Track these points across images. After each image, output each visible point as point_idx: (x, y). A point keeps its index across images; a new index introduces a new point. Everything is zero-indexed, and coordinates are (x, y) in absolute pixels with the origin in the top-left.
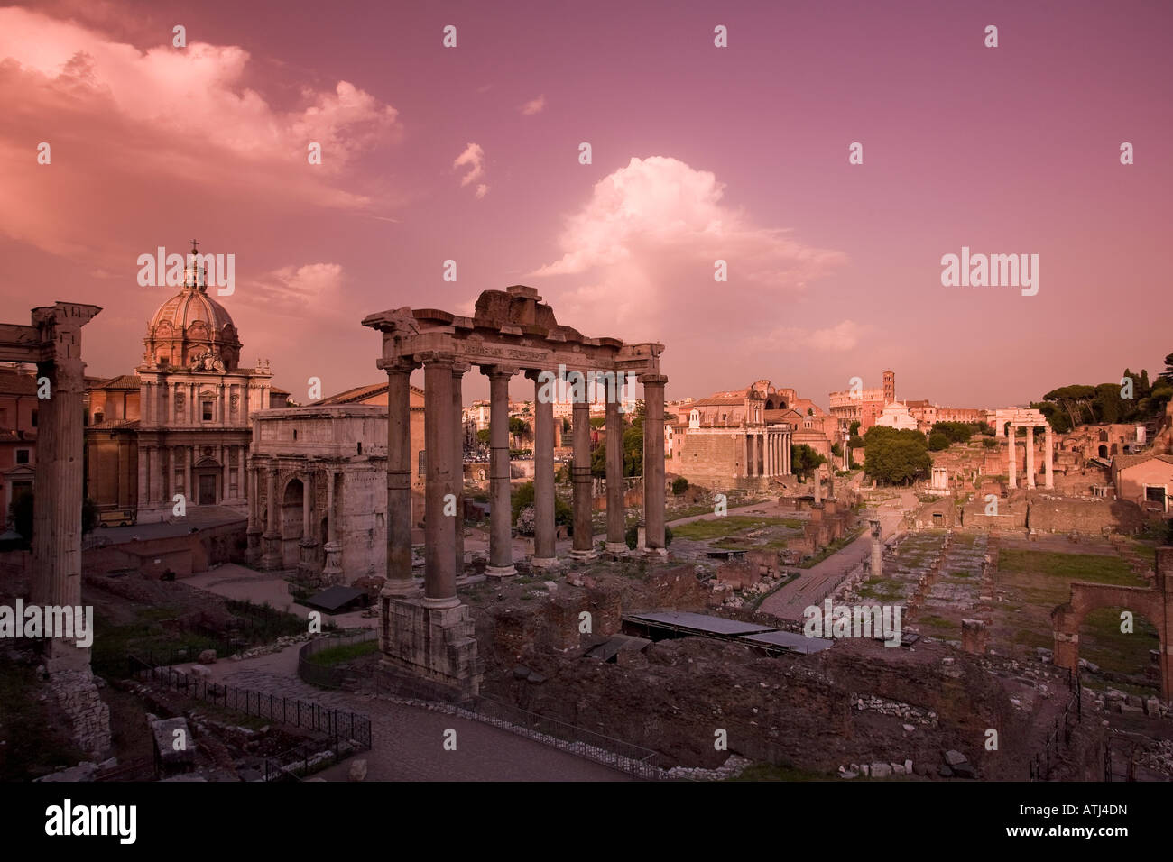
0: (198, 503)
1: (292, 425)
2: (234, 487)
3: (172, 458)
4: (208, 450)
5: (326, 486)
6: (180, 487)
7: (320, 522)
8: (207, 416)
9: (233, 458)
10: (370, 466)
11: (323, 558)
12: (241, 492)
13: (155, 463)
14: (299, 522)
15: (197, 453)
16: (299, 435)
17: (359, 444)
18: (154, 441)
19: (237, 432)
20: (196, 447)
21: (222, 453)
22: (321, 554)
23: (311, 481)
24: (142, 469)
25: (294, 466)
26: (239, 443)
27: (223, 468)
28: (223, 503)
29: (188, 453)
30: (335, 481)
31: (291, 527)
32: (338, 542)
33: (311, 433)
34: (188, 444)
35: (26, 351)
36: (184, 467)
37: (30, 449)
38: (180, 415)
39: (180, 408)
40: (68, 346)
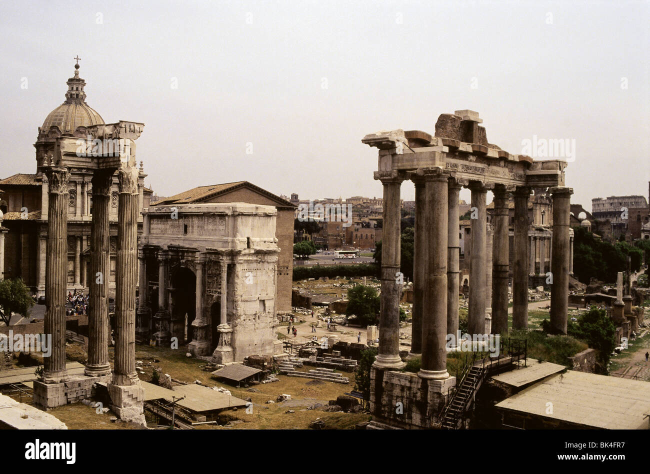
1: (182, 221)
5: (219, 275)
10: (256, 258)
15: (85, 243)
16: (190, 229)
17: (248, 238)
20: (84, 238)
23: (204, 270)
29: (79, 243)
30: (229, 271)
33: (202, 227)
34: (78, 234)
36: (75, 254)
38: (72, 209)
39: (72, 203)
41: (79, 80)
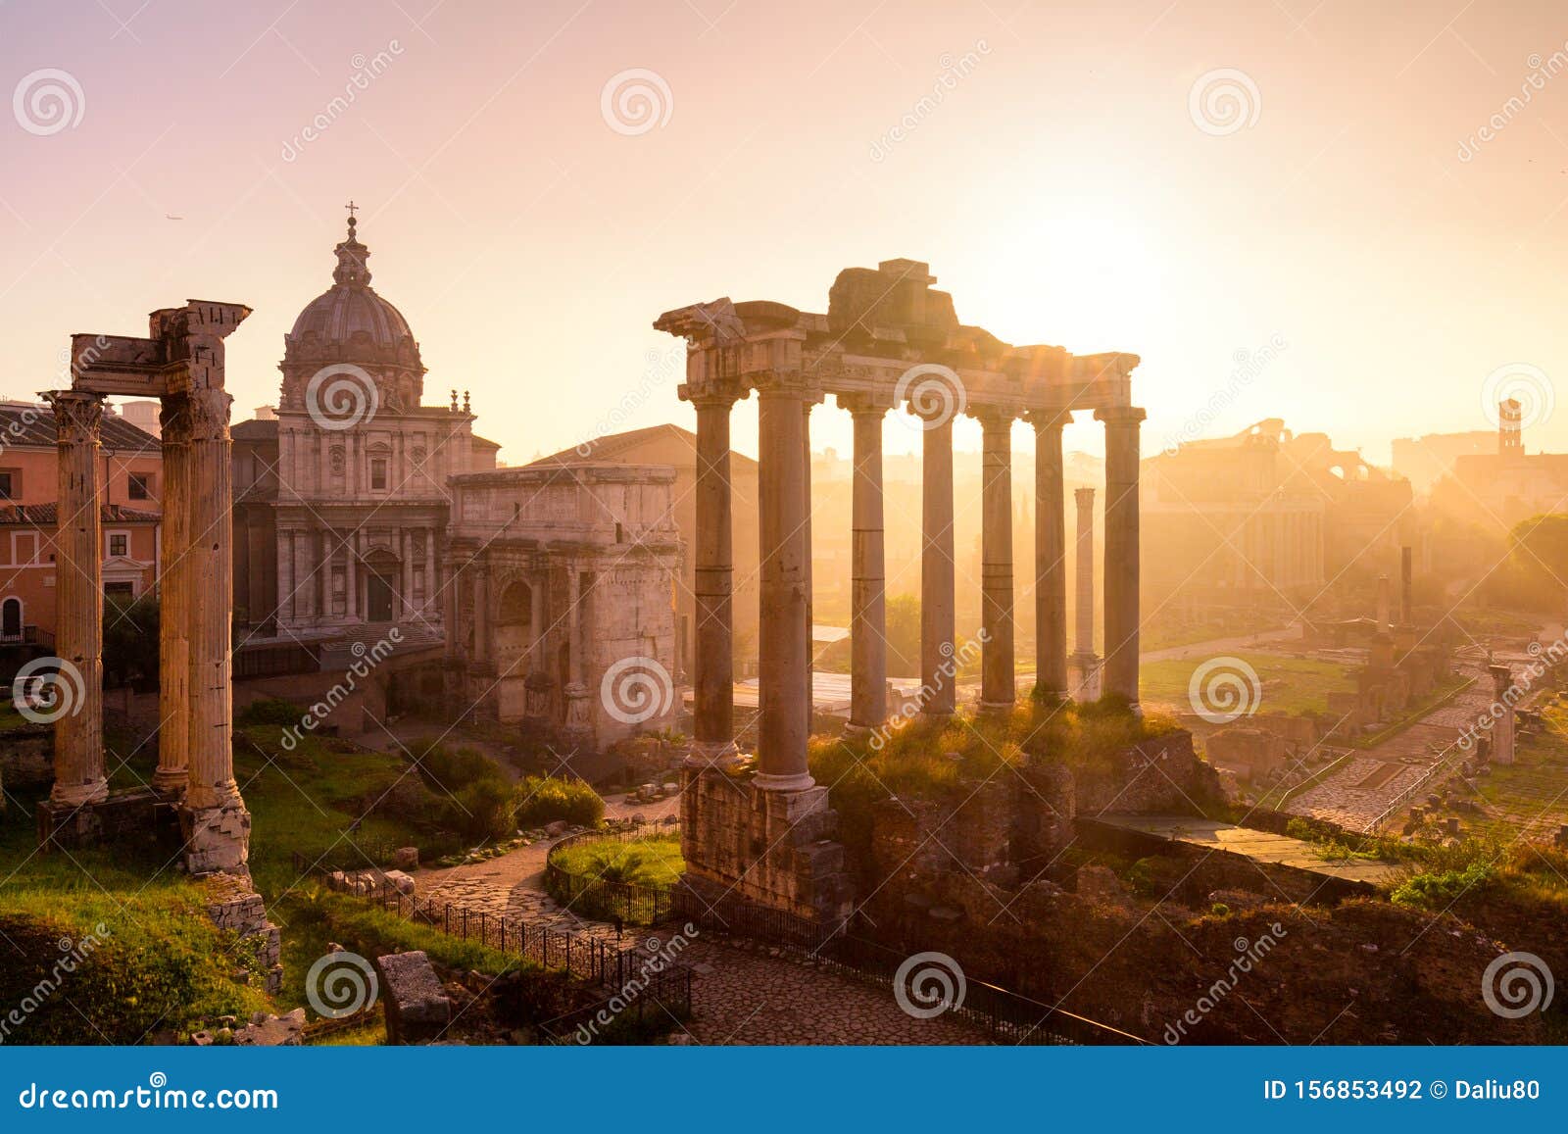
0: (366, 620)
1: (511, 496)
2: (421, 594)
3: (328, 547)
4: (381, 534)
5: (567, 594)
6: (339, 593)
7: (558, 649)
8: (379, 482)
9: (420, 548)
10: (632, 561)
11: (561, 708)
12: (431, 602)
13: (302, 555)
14: (523, 650)
15: (363, 540)
17: (619, 525)
18: (299, 522)
19: (423, 507)
20: (363, 531)
21: (402, 541)
22: (558, 699)
23: (543, 585)
24: (283, 566)
25: (516, 561)
26: (427, 524)
27: (402, 564)
28: (405, 618)
31: (511, 658)
32: (585, 682)
33: (542, 507)
34: (351, 525)
35: (145, 378)
36: (345, 562)
37: (128, 534)
38: (337, 481)
39: (338, 470)
40: (207, 369)
41: (356, 246)
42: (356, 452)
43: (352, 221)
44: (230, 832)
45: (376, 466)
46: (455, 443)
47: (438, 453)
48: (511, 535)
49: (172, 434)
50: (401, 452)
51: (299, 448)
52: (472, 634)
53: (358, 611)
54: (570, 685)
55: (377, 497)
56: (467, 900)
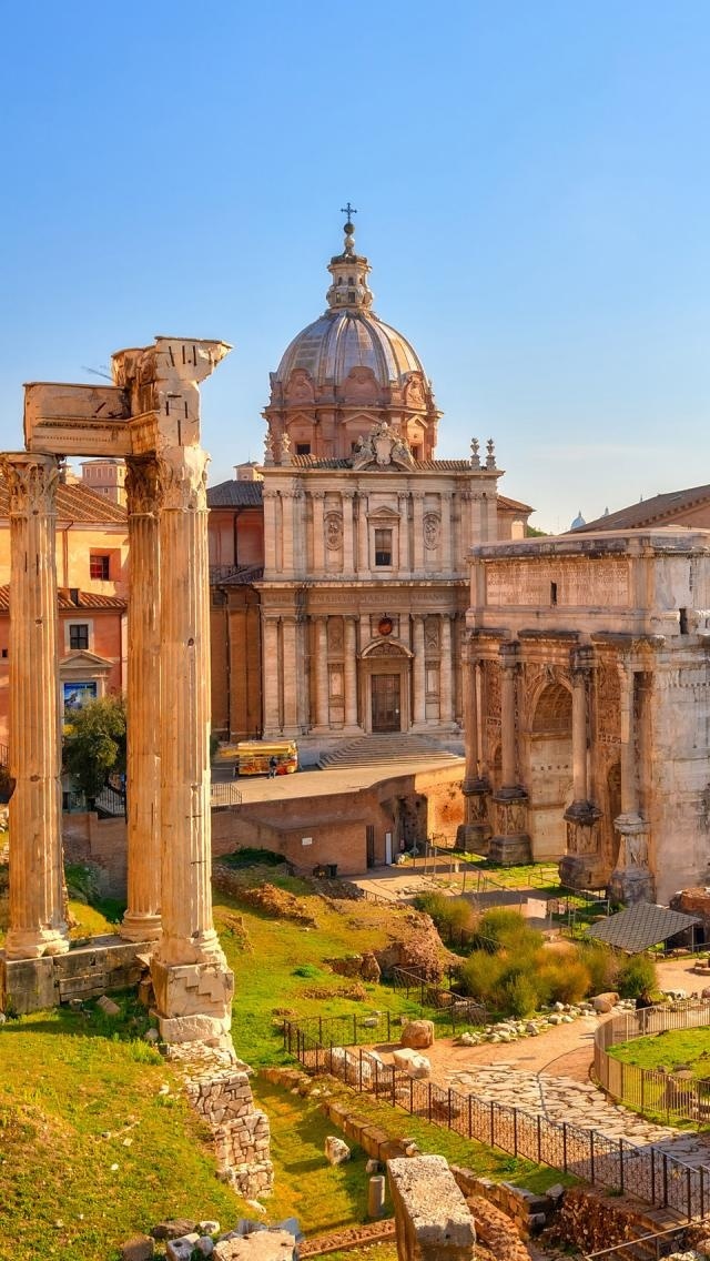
0: (370, 733)
1: (547, 574)
2: (435, 698)
3: (322, 639)
4: (386, 623)
5: (617, 700)
6: (336, 697)
7: (606, 772)
8: (383, 558)
9: (433, 641)
10: (703, 658)
11: (610, 847)
12: (447, 709)
13: (293, 651)
14: (562, 772)
15: (365, 631)
16: (561, 595)
17: (684, 612)
18: (290, 609)
19: (437, 589)
20: (365, 620)
21: (412, 630)
22: (607, 836)
23: (587, 688)
24: (270, 662)
25: (553, 655)
26: (442, 610)
27: (412, 661)
28: (416, 729)
29: (351, 631)
30: (636, 689)
31: (547, 782)
32: (642, 814)
33: (586, 589)
34: (349, 612)
35: (108, 434)
36: (343, 658)
37: (90, 623)
38: (334, 556)
39: (334, 541)
40: (179, 422)
41: (354, 260)
42: (355, 520)
43: (349, 229)
44: (209, 994)
45: (380, 537)
46: (476, 506)
47: (455, 519)
48: (545, 623)
49: (139, 503)
50: (411, 520)
51: (288, 516)
52: (499, 750)
53: (359, 721)
54: (621, 817)
55: (382, 576)
56: (496, 1090)
